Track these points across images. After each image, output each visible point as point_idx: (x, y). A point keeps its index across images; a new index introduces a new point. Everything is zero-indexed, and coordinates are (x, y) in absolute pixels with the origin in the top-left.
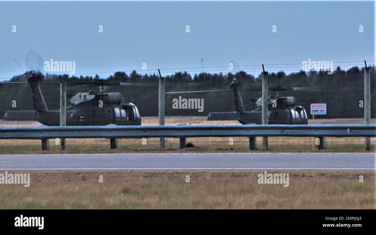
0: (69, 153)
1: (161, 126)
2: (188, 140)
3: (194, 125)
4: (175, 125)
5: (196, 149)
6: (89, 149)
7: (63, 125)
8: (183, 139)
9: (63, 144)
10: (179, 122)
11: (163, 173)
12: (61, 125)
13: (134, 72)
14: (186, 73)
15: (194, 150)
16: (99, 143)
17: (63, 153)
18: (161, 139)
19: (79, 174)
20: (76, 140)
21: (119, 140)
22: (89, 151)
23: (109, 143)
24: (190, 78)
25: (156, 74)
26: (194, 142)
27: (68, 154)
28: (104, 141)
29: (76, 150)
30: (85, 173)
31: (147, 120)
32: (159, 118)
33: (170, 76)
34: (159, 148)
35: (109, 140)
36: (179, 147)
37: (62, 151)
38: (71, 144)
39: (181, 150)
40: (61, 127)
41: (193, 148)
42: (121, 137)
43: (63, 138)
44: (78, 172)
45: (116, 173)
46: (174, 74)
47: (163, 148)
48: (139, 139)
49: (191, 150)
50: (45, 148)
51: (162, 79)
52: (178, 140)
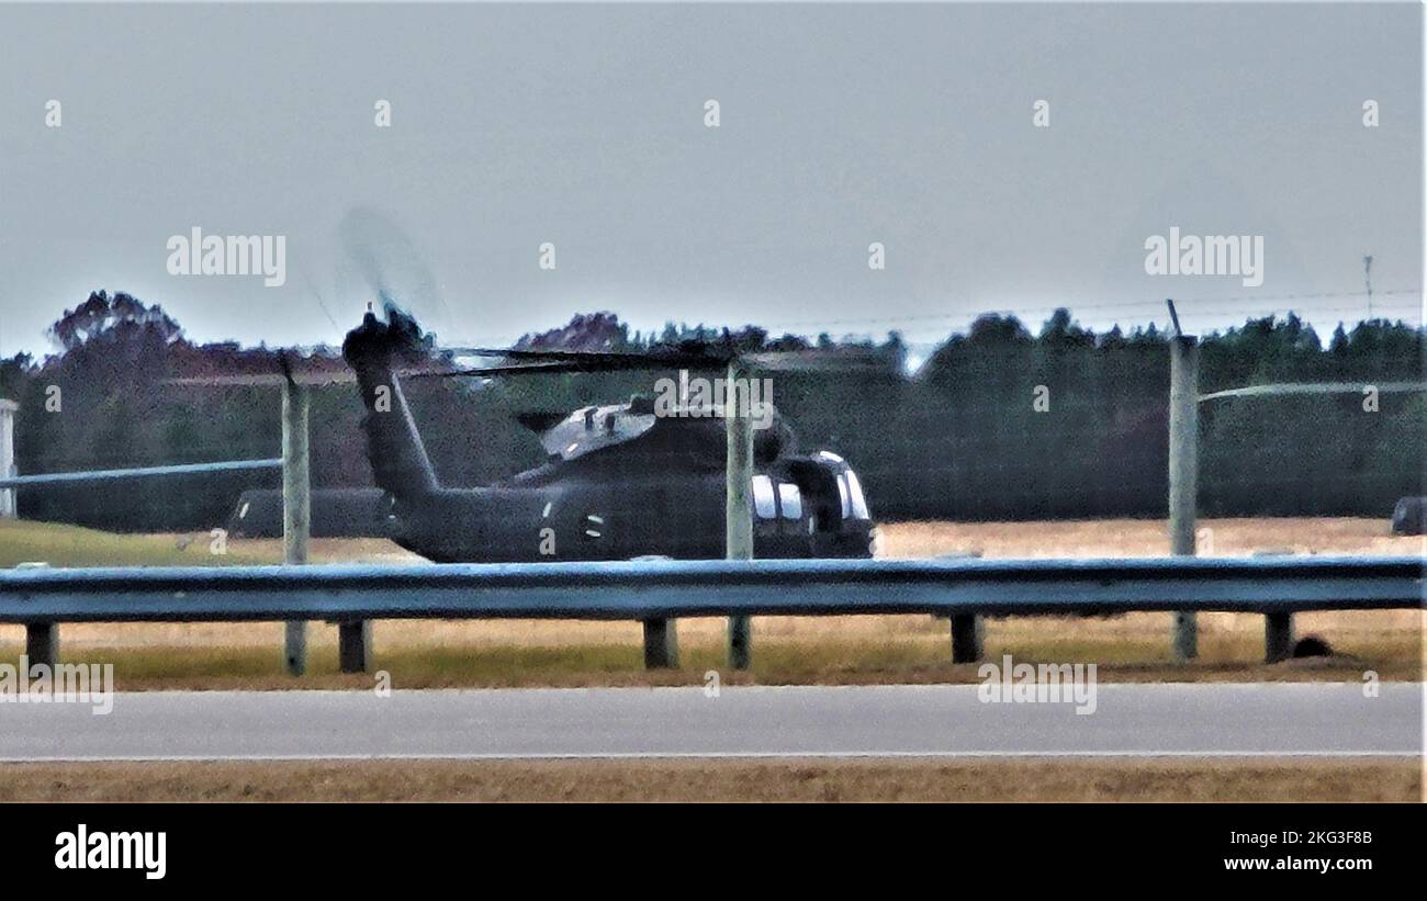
0: (766, 683)
1: (1181, 560)
2: (1305, 624)
3: (1331, 555)
4: (1246, 556)
5: (1339, 662)
6: (856, 665)
7: (741, 555)
8: (1279, 618)
9: (739, 639)
10: (1262, 543)
11: (1189, 776)
12: (729, 552)
13: (1062, 316)
14: (1295, 321)
15: (1330, 666)
16: (902, 639)
17: (741, 683)
18: (1181, 620)
19: (810, 775)
20: (800, 621)
21: (990, 624)
22: (852, 670)
23: (948, 636)
24: (1316, 341)
25: (1160, 328)
26: (1332, 632)
27: (762, 689)
28: (926, 629)
29: (797, 669)
30: (839, 772)
31: (1118, 537)
32: (1172, 522)
33: (1223, 333)
34: (1173, 657)
35: (948, 623)
36: (1262, 655)
37: (738, 673)
38: (774, 640)
39: (1271, 667)
40: (730, 563)
41: (1326, 660)
42: (1001, 611)
43: (740, 614)
44: (807, 766)
45: (975, 773)
46: (1240, 324)
47: (1187, 661)
48: (1083, 621)
49: (1313, 668)
50: (658, 657)
51: (1186, 342)
52: (1256, 624)
